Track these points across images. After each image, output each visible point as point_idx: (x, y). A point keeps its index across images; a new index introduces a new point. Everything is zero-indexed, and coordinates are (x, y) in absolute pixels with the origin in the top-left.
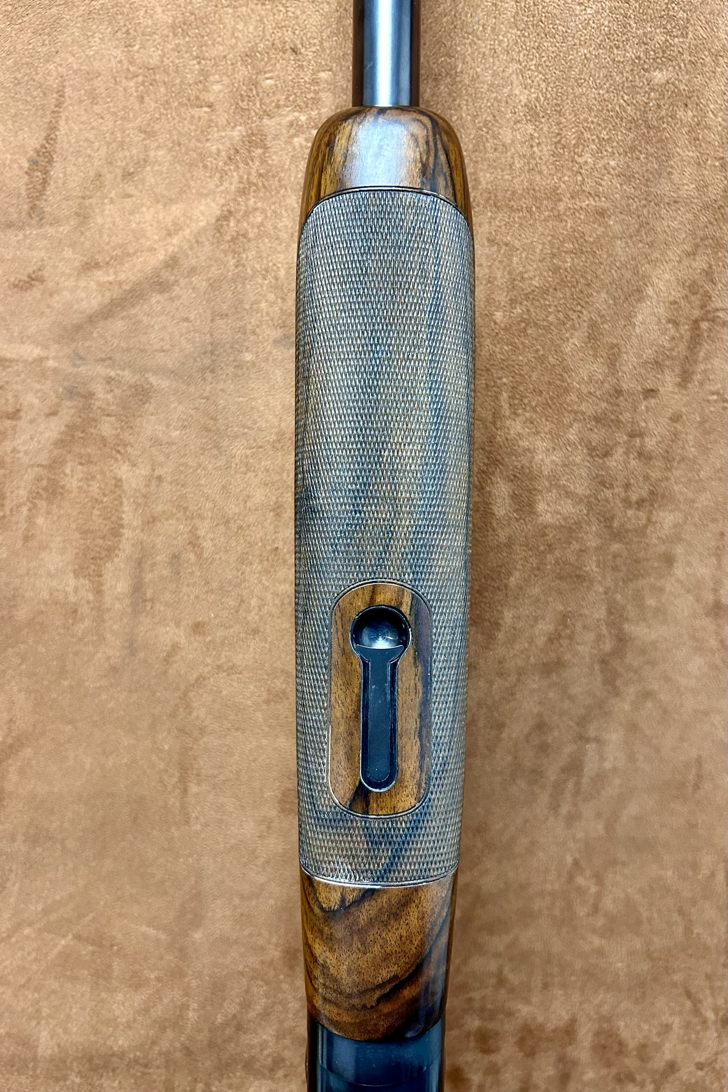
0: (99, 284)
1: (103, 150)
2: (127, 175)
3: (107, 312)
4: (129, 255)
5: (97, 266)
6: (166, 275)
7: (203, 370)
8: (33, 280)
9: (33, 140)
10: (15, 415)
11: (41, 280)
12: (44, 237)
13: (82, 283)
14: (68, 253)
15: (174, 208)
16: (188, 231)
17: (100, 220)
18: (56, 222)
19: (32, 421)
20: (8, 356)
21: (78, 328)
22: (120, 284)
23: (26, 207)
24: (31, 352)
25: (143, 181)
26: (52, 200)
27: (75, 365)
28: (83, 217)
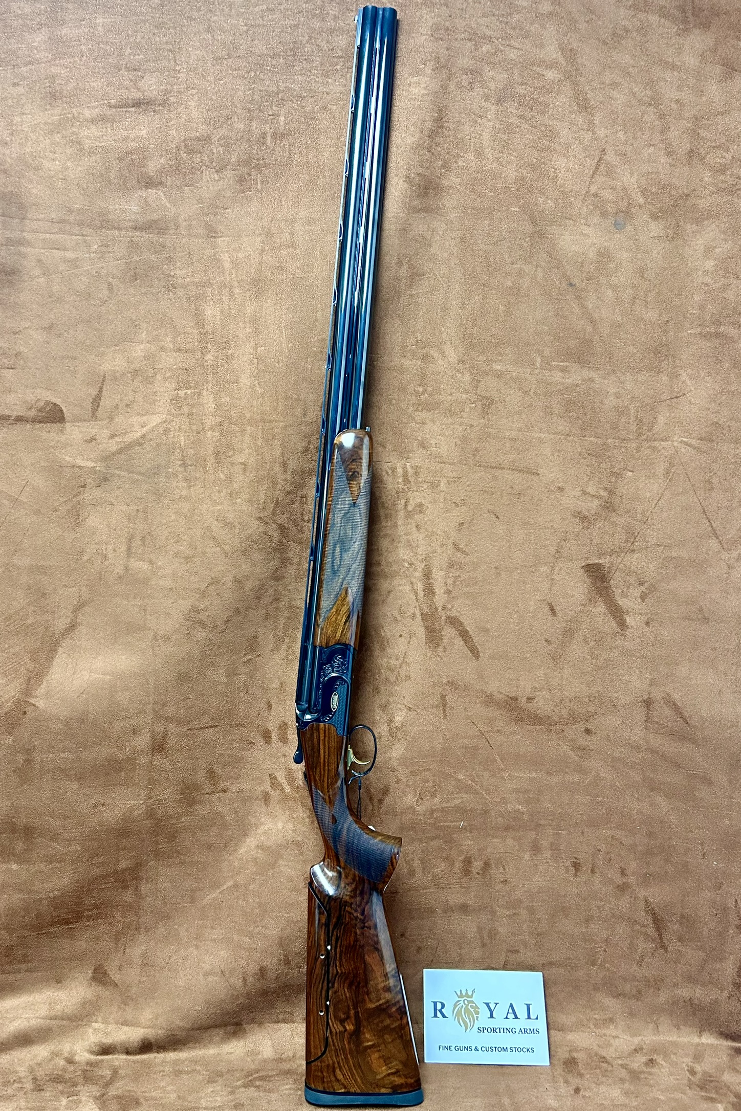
0: (116, 442)
1: (119, 397)
2: (127, 405)
3: (119, 452)
4: (127, 432)
5: (116, 435)
6: (141, 441)
7: (154, 473)
8: (93, 439)
9: (94, 392)
10: (84, 486)
11: (95, 439)
12: (97, 425)
13: (110, 441)
14: (105, 431)
15: (144, 418)
16: (149, 426)
17: (117, 420)
18: (102, 420)
19: (90, 489)
20: (82, 465)
21: (109, 456)
22: (124, 442)
23: (91, 415)
24: (90, 464)
25: (133, 408)
26: (100, 413)
27: (107, 470)
28: (111, 419)
